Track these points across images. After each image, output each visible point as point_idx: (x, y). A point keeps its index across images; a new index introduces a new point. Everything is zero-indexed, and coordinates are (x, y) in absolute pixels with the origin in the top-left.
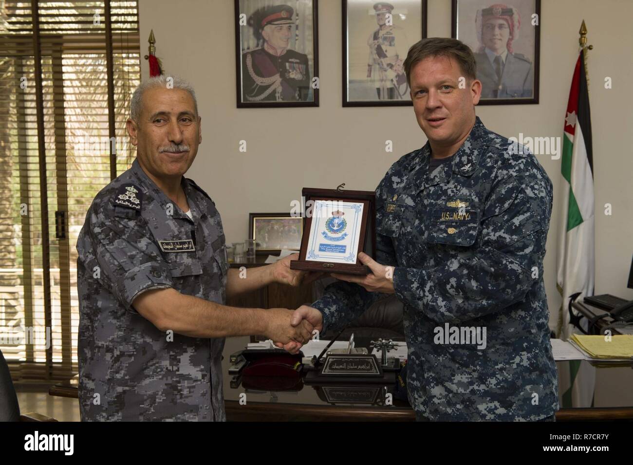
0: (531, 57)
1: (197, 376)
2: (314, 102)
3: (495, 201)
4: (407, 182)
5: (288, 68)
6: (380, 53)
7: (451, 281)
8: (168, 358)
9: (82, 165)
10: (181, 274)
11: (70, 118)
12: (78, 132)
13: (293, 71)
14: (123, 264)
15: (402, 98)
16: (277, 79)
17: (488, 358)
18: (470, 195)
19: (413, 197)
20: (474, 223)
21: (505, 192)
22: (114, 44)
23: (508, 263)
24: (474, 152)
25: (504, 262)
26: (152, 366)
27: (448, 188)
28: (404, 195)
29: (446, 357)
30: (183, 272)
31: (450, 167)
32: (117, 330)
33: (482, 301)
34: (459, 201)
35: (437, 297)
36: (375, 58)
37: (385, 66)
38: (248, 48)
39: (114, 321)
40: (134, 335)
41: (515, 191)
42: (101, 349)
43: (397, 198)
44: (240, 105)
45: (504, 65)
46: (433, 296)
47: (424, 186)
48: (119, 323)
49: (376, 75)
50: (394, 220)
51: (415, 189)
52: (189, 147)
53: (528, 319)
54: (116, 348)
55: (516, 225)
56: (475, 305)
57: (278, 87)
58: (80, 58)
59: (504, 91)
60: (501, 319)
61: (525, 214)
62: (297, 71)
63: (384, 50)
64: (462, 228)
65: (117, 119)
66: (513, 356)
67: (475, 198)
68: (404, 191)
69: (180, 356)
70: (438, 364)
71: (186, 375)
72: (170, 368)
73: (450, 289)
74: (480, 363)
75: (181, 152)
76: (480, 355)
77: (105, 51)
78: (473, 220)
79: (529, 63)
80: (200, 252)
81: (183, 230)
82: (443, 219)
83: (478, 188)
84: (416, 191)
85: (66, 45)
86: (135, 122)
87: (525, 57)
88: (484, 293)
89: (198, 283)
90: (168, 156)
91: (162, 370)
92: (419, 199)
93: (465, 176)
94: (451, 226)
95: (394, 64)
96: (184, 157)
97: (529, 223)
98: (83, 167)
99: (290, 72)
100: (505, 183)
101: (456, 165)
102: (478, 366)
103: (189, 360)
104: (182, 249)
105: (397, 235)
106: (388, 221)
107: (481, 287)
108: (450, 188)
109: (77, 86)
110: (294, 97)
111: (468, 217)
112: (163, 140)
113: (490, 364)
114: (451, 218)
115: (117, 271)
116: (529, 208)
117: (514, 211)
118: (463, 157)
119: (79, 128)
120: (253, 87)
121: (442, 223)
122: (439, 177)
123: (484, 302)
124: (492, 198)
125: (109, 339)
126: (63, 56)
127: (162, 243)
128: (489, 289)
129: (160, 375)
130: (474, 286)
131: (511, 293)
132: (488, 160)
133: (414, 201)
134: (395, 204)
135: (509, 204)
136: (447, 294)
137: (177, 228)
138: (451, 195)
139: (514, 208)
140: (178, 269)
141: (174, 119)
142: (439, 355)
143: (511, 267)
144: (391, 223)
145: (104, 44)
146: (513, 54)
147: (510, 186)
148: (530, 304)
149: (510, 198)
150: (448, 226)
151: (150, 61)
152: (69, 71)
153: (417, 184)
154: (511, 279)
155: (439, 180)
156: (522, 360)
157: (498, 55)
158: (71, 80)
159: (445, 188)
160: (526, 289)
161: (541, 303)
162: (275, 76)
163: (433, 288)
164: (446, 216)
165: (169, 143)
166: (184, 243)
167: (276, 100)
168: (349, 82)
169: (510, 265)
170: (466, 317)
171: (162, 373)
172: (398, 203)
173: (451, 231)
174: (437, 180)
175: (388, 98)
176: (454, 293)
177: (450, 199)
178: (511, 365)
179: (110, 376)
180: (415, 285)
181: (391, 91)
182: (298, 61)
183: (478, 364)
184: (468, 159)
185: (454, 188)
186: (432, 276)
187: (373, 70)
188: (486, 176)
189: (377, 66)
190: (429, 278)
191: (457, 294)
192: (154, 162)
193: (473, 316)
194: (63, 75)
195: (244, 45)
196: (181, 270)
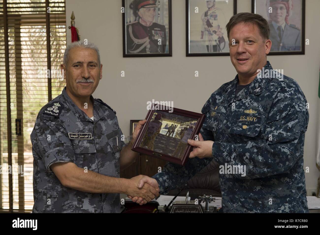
0: (300, 26)
1: (92, 211)
2: (169, 54)
3: (276, 112)
4: (223, 99)
5: (153, 33)
6: (209, 24)
7: (246, 155)
8: (77, 200)
9: (30, 91)
10: (81, 152)
11: (24, 63)
12: (29, 72)
13: (156, 35)
14: (45, 148)
15: (221, 51)
16: (147, 40)
17: (265, 205)
18: (258, 106)
19: (226, 108)
20: (259, 124)
21: (283, 106)
22: (51, 20)
23: (281, 148)
24: (263, 81)
25: (279, 147)
26: (67, 204)
27: (246, 102)
28: (221, 107)
29: (238, 204)
30: (82, 151)
31: (248, 89)
32: (48, 183)
33: (264, 169)
34: (251, 110)
35: (238, 162)
36: (205, 27)
37: (212, 32)
38: (130, 22)
39: (47, 178)
40: (57, 186)
41: (289, 106)
42: (41, 194)
43: (217, 108)
44: (125, 56)
45: (283, 31)
46: (235, 162)
47: (233, 100)
48: (49, 179)
49: (206, 38)
50: (214, 121)
51: (227, 103)
52: (93, 81)
53: (291, 183)
54: (48, 193)
55: (289, 127)
56: (260, 170)
57: (147, 45)
58: (32, 28)
59: (283, 47)
60: (274, 181)
61: (295, 120)
62: (159, 35)
63: (211, 22)
64: (251, 126)
65: (53, 64)
66: (280, 205)
67: (261, 109)
68: (221, 104)
69: (83, 199)
70: (233, 209)
71: (87, 210)
72: (78, 206)
73: (245, 159)
74: (260, 208)
75: (88, 83)
76: (260, 203)
77: (45, 24)
78: (259, 122)
79: (298, 30)
80: (98, 140)
81: (87, 127)
82: (241, 120)
83: (263, 102)
84: (227, 104)
85: (23, 20)
86: (65, 66)
87: (296, 26)
88: (266, 164)
89: (95, 157)
90: (81, 85)
91: (73, 207)
92: (229, 108)
93: (256, 95)
94: (245, 124)
95: (217, 31)
96: (90, 85)
97: (297, 126)
98: (31, 92)
99: (154, 36)
100: (283, 101)
101: (252, 88)
102: (258, 210)
103: (89, 201)
104: (84, 138)
105: (215, 130)
106: (211, 122)
107: (265, 161)
108: (247, 102)
109: (29, 45)
110: (157, 51)
111: (256, 120)
112: (78, 76)
113: (266, 210)
114: (246, 120)
115: (43, 151)
116: (297, 117)
117: (288, 118)
118: (256, 84)
119: (29, 70)
120: (133, 45)
121: (240, 122)
122: (241, 95)
123: (265, 170)
124: (274, 110)
125: (44, 188)
126: (21, 27)
127: (70, 134)
128: (269, 162)
129: (72, 209)
130: (260, 160)
131: (283, 166)
132: (272, 87)
133: (226, 110)
134: (215, 112)
135: (285, 114)
136: (244, 162)
137: (82, 127)
138: (248, 106)
139: (288, 116)
140: (79, 149)
141: (85, 65)
142: (234, 203)
143: (283, 150)
144: (212, 123)
145: (45, 20)
146: (289, 24)
147: (286, 103)
148: (293, 175)
149: (286, 110)
150: (243, 124)
151: (72, 30)
152: (25, 36)
153: (228, 100)
154: (283, 157)
155: (241, 97)
156: (285, 209)
157: (280, 25)
158: (26, 41)
159: (244, 102)
160: (292, 166)
161: (300, 174)
162: (145, 38)
163: (236, 157)
164: (243, 118)
165: (82, 78)
166: (86, 135)
167: (146, 52)
168: (190, 42)
169: (283, 149)
170: (254, 177)
171: (73, 208)
172: (217, 111)
173: (245, 127)
174: (240, 97)
175: (214, 51)
176: (248, 162)
177: (247, 108)
178: (279, 211)
179: (45, 209)
180: (225, 154)
181: (215, 47)
182: (159, 29)
183: (258, 209)
184: (259, 85)
185: (250, 102)
186: (236, 150)
187: (204, 34)
188: (269, 97)
189: (207, 32)
190: (235, 150)
191: (249, 162)
192: (74, 87)
193: (258, 177)
194: (21, 38)
195: (127, 20)
196: (81, 150)
